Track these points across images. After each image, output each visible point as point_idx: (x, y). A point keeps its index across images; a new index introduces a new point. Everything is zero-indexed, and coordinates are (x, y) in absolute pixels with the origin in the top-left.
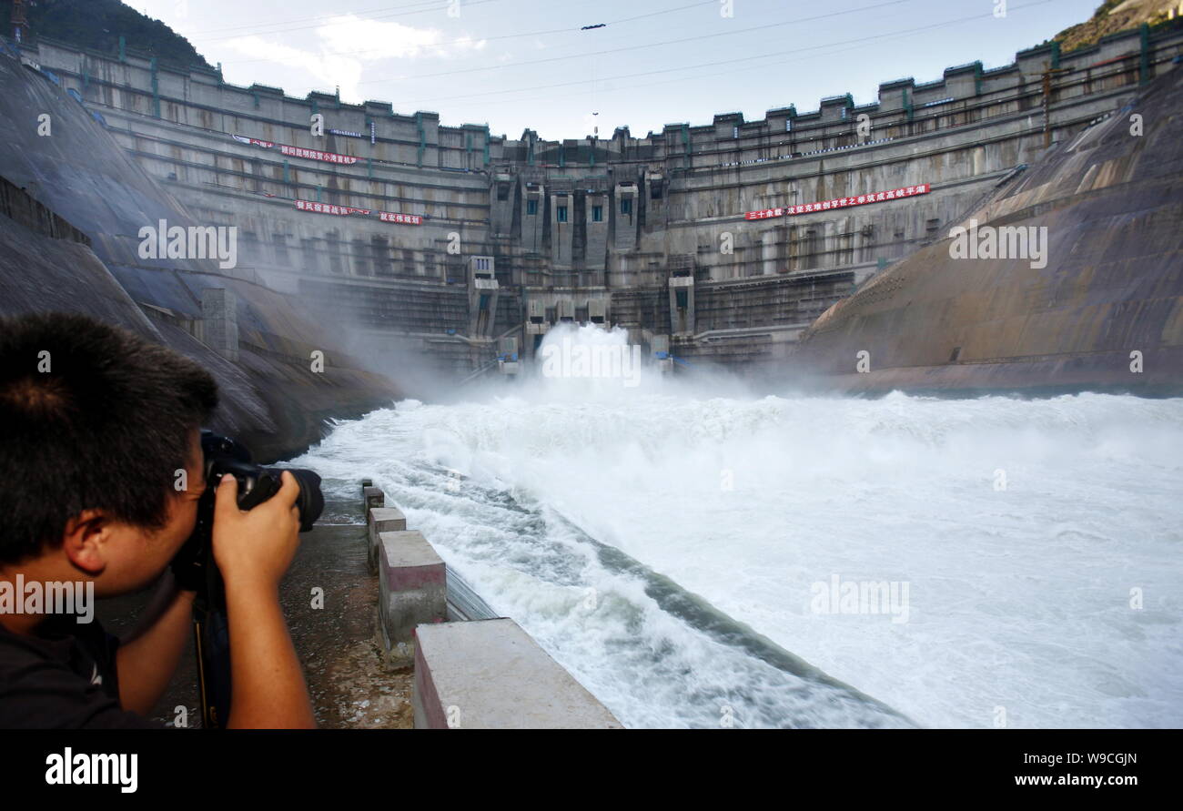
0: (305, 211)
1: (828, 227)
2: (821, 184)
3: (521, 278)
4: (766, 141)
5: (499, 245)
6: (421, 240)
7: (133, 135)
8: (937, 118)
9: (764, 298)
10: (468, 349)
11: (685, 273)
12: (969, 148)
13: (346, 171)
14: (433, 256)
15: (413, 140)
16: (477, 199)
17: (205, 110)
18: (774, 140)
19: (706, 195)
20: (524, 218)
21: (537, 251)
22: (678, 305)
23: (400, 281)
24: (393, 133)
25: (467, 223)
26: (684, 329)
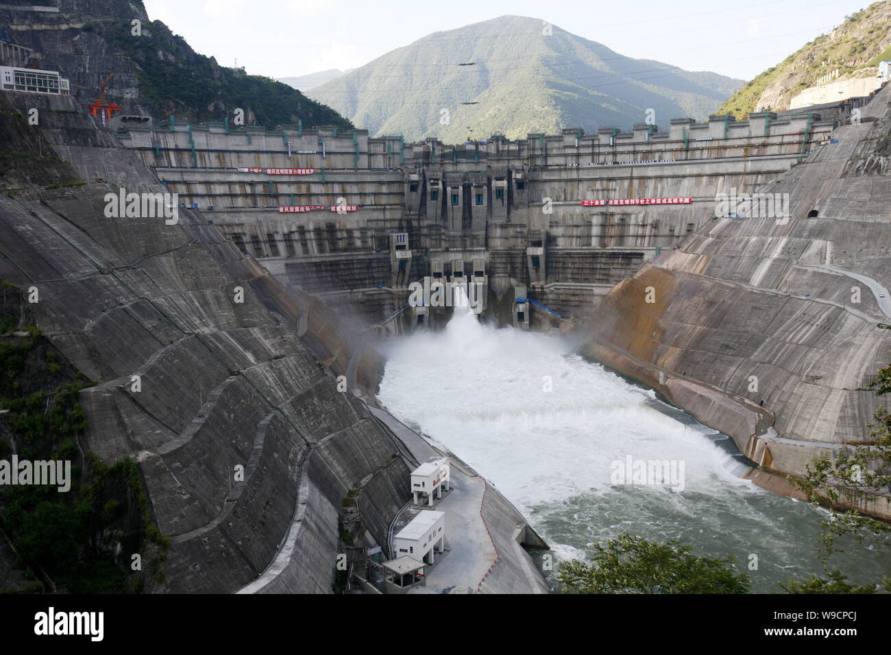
0: (284, 213)
1: (633, 217)
2: (631, 185)
3: (426, 242)
4: (596, 150)
5: (411, 220)
6: (358, 222)
7: (185, 183)
8: (702, 149)
9: (590, 263)
10: (391, 296)
11: (537, 244)
12: (717, 175)
13: (307, 179)
14: (366, 233)
15: (351, 150)
16: (395, 189)
17: (221, 153)
18: (602, 150)
19: (556, 185)
20: (428, 203)
21: (438, 223)
22: (534, 265)
23: (345, 253)
24: (337, 147)
25: (388, 207)
26: (538, 280)
